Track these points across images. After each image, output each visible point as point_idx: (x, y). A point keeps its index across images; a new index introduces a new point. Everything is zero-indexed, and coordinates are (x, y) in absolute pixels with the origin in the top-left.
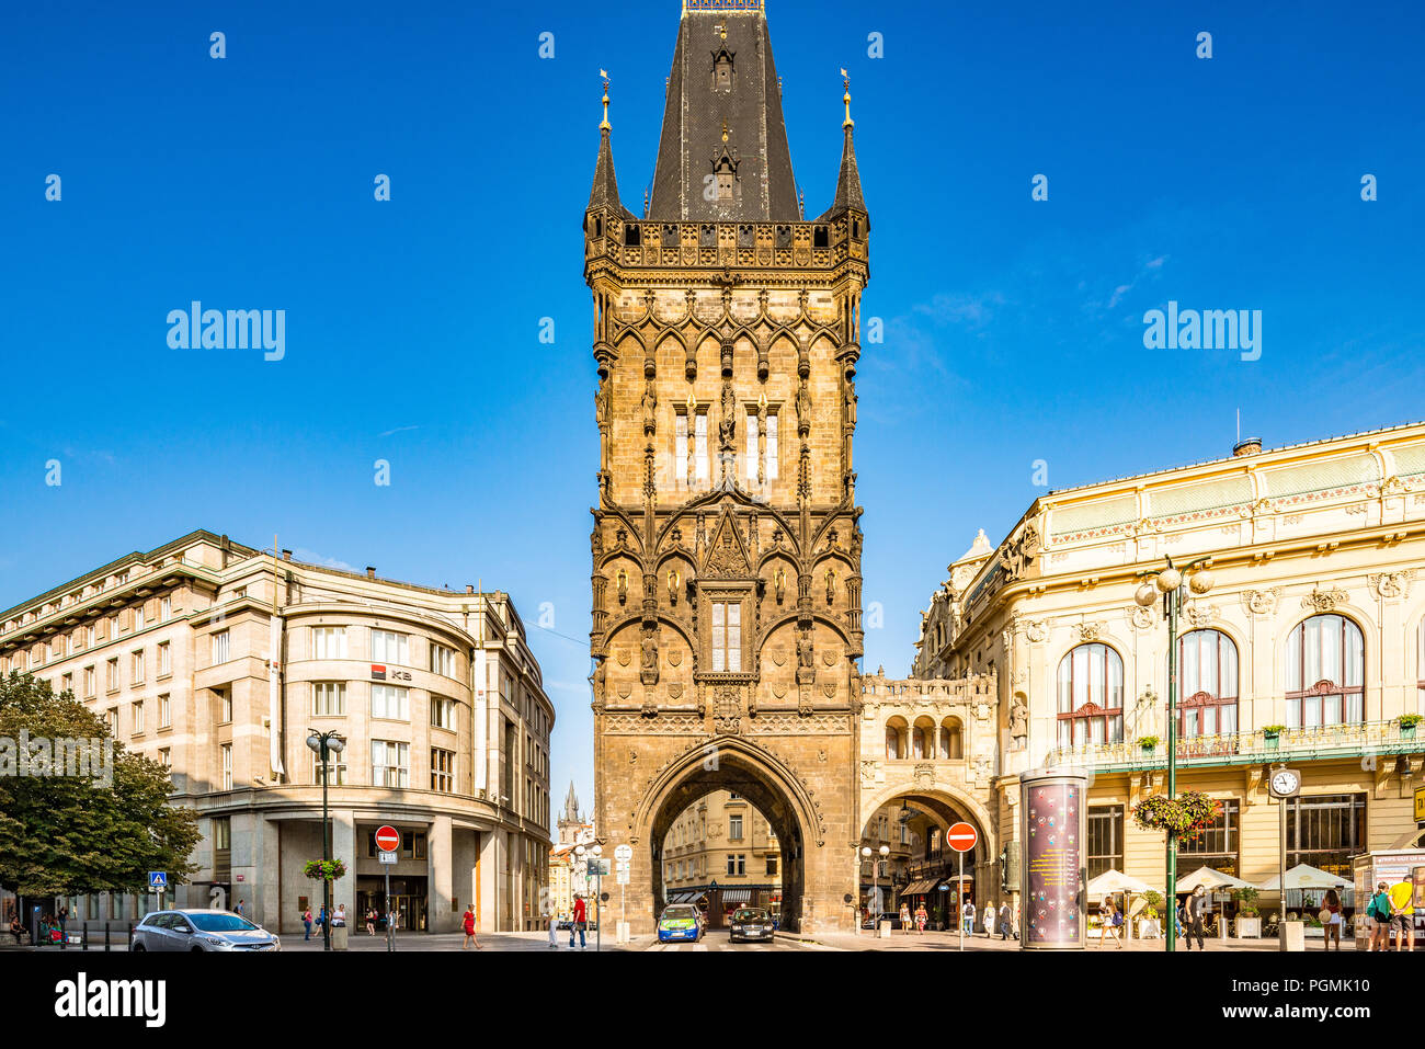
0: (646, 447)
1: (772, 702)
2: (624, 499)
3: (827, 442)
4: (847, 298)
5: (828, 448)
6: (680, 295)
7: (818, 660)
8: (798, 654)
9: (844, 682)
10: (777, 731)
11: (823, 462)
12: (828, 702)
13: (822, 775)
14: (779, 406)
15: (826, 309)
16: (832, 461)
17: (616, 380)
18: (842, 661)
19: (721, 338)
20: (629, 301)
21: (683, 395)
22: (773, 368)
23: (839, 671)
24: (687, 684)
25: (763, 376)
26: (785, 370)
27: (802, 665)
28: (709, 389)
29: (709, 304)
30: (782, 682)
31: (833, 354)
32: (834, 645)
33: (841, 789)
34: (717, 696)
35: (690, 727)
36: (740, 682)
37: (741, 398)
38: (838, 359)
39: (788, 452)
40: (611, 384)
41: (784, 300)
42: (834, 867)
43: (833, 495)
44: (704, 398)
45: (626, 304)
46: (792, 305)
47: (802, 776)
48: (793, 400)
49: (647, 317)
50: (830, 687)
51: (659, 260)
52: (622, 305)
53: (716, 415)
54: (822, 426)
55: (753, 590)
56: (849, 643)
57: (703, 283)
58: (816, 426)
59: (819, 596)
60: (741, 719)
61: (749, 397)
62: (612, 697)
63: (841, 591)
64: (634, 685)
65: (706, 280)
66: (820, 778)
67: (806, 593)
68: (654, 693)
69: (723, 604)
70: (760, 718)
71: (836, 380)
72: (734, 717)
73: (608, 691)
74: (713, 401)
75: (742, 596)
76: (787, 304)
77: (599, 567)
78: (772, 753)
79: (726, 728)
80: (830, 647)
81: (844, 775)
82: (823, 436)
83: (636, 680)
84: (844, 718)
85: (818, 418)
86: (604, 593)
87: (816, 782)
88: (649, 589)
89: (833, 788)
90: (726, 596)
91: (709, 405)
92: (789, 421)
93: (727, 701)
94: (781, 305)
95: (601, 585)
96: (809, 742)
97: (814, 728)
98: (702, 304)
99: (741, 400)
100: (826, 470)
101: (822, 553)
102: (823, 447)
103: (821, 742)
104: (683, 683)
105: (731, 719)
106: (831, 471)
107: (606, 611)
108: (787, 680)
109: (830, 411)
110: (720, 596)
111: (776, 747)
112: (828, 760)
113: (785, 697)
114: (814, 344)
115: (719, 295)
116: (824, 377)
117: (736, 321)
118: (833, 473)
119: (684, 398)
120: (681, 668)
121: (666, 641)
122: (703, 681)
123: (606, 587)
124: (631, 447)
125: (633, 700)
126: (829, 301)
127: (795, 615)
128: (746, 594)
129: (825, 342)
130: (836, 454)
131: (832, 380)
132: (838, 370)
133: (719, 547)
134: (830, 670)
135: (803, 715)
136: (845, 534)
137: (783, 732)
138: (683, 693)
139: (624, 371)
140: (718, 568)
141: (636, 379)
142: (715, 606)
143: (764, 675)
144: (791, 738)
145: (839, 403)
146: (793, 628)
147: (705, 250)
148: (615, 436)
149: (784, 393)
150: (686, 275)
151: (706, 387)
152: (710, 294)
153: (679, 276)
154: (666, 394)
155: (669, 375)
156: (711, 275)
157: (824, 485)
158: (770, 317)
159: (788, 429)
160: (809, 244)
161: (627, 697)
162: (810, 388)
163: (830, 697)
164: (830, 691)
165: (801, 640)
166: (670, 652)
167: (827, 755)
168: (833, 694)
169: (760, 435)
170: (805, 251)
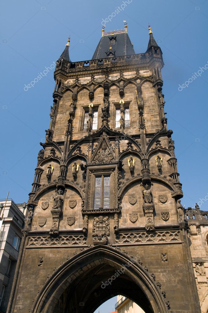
2: (57, 140)
3: (152, 111)
4: (155, 69)
5: (153, 113)
6: (89, 78)
7: (156, 201)
8: (144, 197)
9: (173, 211)
10: (132, 243)
11: (151, 118)
12: (164, 224)
13: (165, 271)
16: (155, 117)
17: (61, 103)
18: (171, 200)
19: (103, 85)
20: (69, 82)
22: (126, 92)
23: (170, 205)
24: (78, 217)
25: (122, 95)
26: (131, 92)
27: (146, 202)
28: (99, 101)
29: (100, 79)
30: (135, 214)
31: (151, 85)
32: (165, 192)
33: (180, 281)
34: (95, 223)
35: (78, 242)
36: (109, 214)
38: (154, 86)
39: (134, 116)
40: (58, 104)
46: (133, 75)
47: (151, 272)
49: (75, 84)
50: (165, 215)
54: (149, 106)
55: (116, 168)
56: (173, 190)
57: (98, 73)
58: (146, 107)
59: (154, 169)
60: (109, 235)
61: (116, 101)
62: (34, 226)
63: (166, 166)
64: (48, 219)
65: (99, 73)
66: (164, 274)
67: (145, 167)
68: (58, 223)
69: (101, 177)
70: (121, 235)
71: (154, 92)
72: (105, 234)
73: (33, 223)
74: (100, 104)
75: (111, 172)
76: (131, 75)
77: (40, 165)
78: (129, 256)
79: (99, 241)
80: (163, 193)
81: (181, 271)
82: (150, 110)
83: (49, 217)
84: (176, 233)
85: (147, 104)
86: (41, 176)
87: (162, 277)
88: (62, 172)
89: (175, 281)
90: (102, 173)
91: (99, 106)
92: (134, 107)
93: (101, 225)
94: (129, 75)
95: (39, 173)
96: (154, 248)
97: (156, 240)
98: (97, 79)
99: (112, 103)
100: (152, 121)
101: (153, 150)
102: (150, 113)
103: (162, 248)
104: (76, 217)
105: (103, 236)
106: (155, 121)
107: (40, 184)
108: (138, 212)
109: (152, 102)
110: (99, 173)
111: (131, 252)
112: (169, 260)
113: (137, 222)
114: (143, 83)
115: (104, 76)
116: (149, 92)
117: (111, 81)
118: (156, 121)
119: (88, 105)
120: (76, 209)
121: (69, 196)
122: (87, 214)
123: (41, 173)
124: (63, 122)
125: (46, 227)
126: (148, 72)
127: (140, 178)
128: (113, 171)
129: (148, 83)
130: (157, 115)
131: (152, 93)
132: (154, 90)
133: (99, 152)
134: (164, 205)
135: (149, 232)
136: (165, 142)
137: (137, 243)
138: (76, 221)
139: (64, 100)
140: (99, 161)
141: (68, 102)
142: (97, 179)
143: (123, 211)
144: (142, 246)
145: (156, 99)
146: (139, 185)
147: (99, 65)
148: (57, 119)
149: (131, 99)
150: (91, 72)
151: (97, 101)
152: (101, 76)
153: (89, 73)
154: (80, 104)
155: (83, 99)
156: (101, 71)
157: (152, 126)
158: (124, 78)
159: (133, 109)
160: (139, 59)
161: (43, 226)
162: (142, 96)
163: (166, 220)
164: (165, 217)
165: (145, 191)
166: (70, 201)
167: (167, 257)
168: (167, 218)
169: (121, 112)
170: (137, 61)
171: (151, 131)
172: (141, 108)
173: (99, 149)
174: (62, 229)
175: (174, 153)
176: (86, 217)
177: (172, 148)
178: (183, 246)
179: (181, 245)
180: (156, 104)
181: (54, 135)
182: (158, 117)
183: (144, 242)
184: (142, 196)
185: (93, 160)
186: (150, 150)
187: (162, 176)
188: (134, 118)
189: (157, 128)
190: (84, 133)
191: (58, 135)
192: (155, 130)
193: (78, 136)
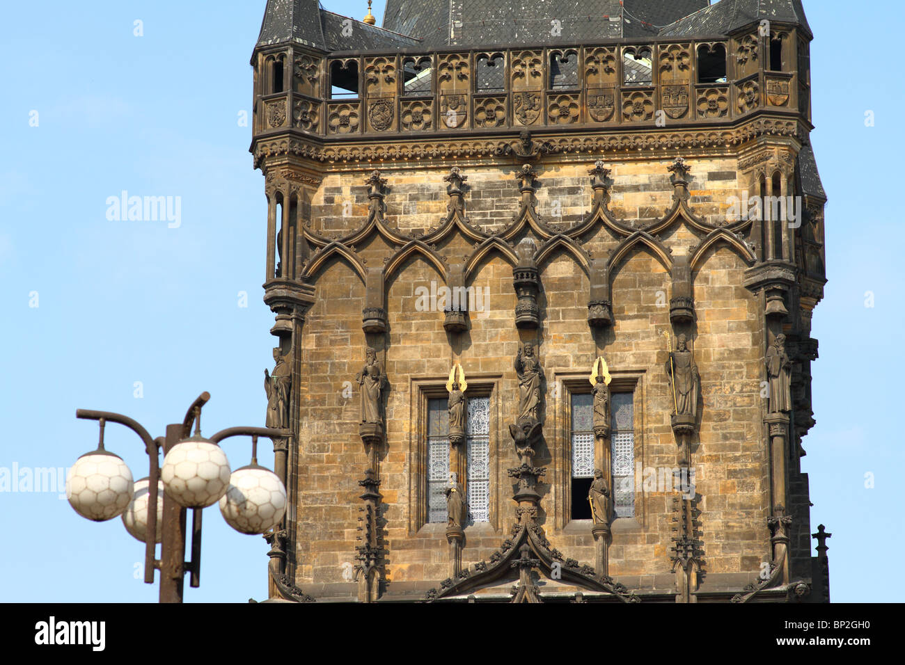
0: (364, 477)
2: (318, 575)
3: (734, 448)
4: (763, 177)
5: (736, 459)
6: (435, 180)
11: (725, 489)
14: (635, 381)
15: (725, 192)
16: (744, 486)
17: (309, 345)
20: (337, 197)
21: (440, 367)
22: (622, 310)
25: (602, 329)
26: (645, 312)
28: (491, 355)
29: (492, 194)
31: (740, 277)
37: (553, 370)
38: (754, 287)
40: (298, 353)
41: (643, 179)
43: (749, 552)
44: (481, 371)
45: (329, 200)
46: (659, 188)
48: (661, 370)
49: (371, 226)
51: (395, 124)
52: (322, 203)
53: (505, 403)
54: (721, 417)
57: (480, 159)
58: (709, 418)
61: (573, 367)
65: (485, 154)
74: (500, 376)
76: (647, 187)
82: (725, 437)
85: (716, 400)
91: (492, 385)
92: (655, 411)
94: (636, 188)
98: (478, 194)
99: (557, 374)
100: (732, 505)
102: (727, 459)
106: (742, 507)
109: (738, 388)
114: (704, 258)
115: (512, 176)
116: (725, 322)
117: (546, 225)
118: (747, 508)
119: (443, 374)
124: (333, 471)
126: (730, 176)
129: (725, 258)
130: (752, 472)
131: (739, 329)
132: (751, 311)
139: (324, 326)
141: (344, 341)
145: (756, 371)
147: (483, 100)
148: (303, 452)
149: (644, 355)
150: (446, 147)
151: (486, 352)
152: (495, 175)
153: (433, 150)
154: (405, 367)
155: (414, 331)
156: (494, 145)
157: (729, 535)
158: (611, 215)
159: (652, 426)
160: (688, 77)
162: (696, 344)
169: (598, 437)
170: (679, 90)
171: (722, 562)
172: (684, 433)
181: (299, 546)
182: (758, 483)
189: (749, 546)
190: (437, 545)
191: (321, 548)
192: (739, 561)
193: (411, 559)
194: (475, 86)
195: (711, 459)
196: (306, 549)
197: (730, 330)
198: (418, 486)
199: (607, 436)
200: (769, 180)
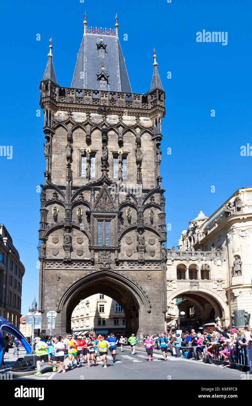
0: (67, 164)
1: (125, 257)
2: (56, 182)
3: (149, 167)
5: (149, 169)
6: (84, 114)
7: (146, 243)
8: (138, 240)
9: (158, 251)
10: (128, 269)
11: (147, 174)
12: (151, 258)
13: (149, 285)
14: (128, 154)
15: (147, 123)
16: (151, 173)
17: (54, 141)
18: (157, 243)
19: (101, 129)
20: (60, 115)
21: (84, 148)
22: (125, 141)
23: (156, 246)
24: (85, 250)
25: (121, 144)
26: (130, 142)
27: (139, 244)
28: (96, 146)
29: (96, 118)
30: (130, 250)
31: (151, 138)
32: (154, 237)
33: (157, 290)
34: (100, 255)
35: (87, 267)
36: (112, 250)
39: (132, 169)
42: (156, 320)
43: (152, 185)
44: (94, 149)
46: (133, 121)
47: (140, 285)
48: (134, 152)
49: (69, 120)
50: (153, 253)
51: (74, 102)
52: (57, 116)
53: (99, 155)
54: (146, 161)
55: (117, 216)
56: (160, 237)
58: (144, 161)
59: (146, 220)
60: (111, 264)
61: (114, 150)
62: (49, 255)
63: (156, 218)
64: (60, 250)
65: (95, 110)
66: (148, 286)
67: (141, 218)
68: (69, 254)
69: (103, 222)
70: (120, 264)
71: (152, 146)
72: (108, 263)
73: (47, 252)
74: (98, 150)
75: (111, 219)
76: (130, 120)
77: (44, 206)
78: (126, 277)
79: (104, 267)
80: (152, 238)
81: (159, 285)
82: (147, 165)
83: (61, 249)
84: (158, 264)
85: (145, 159)
86: (46, 216)
87: (147, 288)
88: (68, 215)
89: (155, 290)
90: (104, 218)
91: (96, 152)
92: (132, 159)
93: (104, 257)
94: (128, 120)
95: (45, 213)
96: (143, 272)
97: (145, 267)
98: (93, 118)
99: (111, 151)
100: (148, 177)
101: (147, 204)
102: (147, 168)
103: (148, 273)
104: (84, 250)
105: (107, 264)
106: (150, 177)
107: (47, 222)
108: (133, 249)
109: (150, 157)
110: (101, 218)
111: (126, 275)
112: (152, 279)
113: (132, 256)
114: (142, 134)
115: (101, 115)
116: (147, 145)
117: (109, 124)
118: (152, 177)
120: (83, 244)
121: (76, 234)
122: (93, 249)
123: (47, 214)
124: (60, 164)
125: (59, 256)
126: (149, 120)
127: (136, 226)
128: (113, 218)
129: (147, 134)
130: (153, 171)
131: (150, 147)
132: (153, 143)
133: (101, 201)
134: (152, 246)
135: (140, 263)
136: (157, 198)
137: (131, 269)
138: (84, 253)
139: (57, 138)
140: (100, 208)
141: (63, 141)
142: (99, 222)
143: (122, 248)
144: (134, 271)
145: (154, 154)
146: (135, 230)
147: (95, 100)
148: (53, 160)
149: (130, 149)
150: (86, 107)
151: (95, 146)
152: (97, 115)
153: (83, 107)
154: (77, 147)
155: (78, 141)
156: (97, 108)
157: (147, 181)
158: (123, 124)
159: (131, 162)
160: (140, 101)
161: (56, 255)
163: (152, 256)
164: (152, 254)
165: (139, 235)
166: (78, 239)
167: (151, 278)
168: (154, 255)
169: (119, 163)
170: (138, 103)
171: (146, 186)
172: (139, 162)
173: (101, 198)
174: (73, 258)
175: (164, 209)
176: (92, 251)
177: (164, 205)
178: (162, 272)
179: (161, 271)
180: (153, 160)
181: (52, 177)
182: (154, 173)
183: (136, 269)
184: (136, 239)
185: (96, 207)
186: (145, 204)
187: (153, 225)
188: (132, 171)
189: (152, 184)
190: (84, 179)
191: (57, 178)
192: (150, 186)
193: (78, 181)
194: (92, 96)
195: (144, 168)
196: (54, 178)
197: (148, 147)
198: (79, 168)
199: (121, 163)
200: (158, 119)
